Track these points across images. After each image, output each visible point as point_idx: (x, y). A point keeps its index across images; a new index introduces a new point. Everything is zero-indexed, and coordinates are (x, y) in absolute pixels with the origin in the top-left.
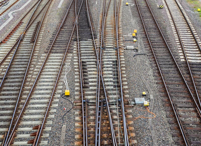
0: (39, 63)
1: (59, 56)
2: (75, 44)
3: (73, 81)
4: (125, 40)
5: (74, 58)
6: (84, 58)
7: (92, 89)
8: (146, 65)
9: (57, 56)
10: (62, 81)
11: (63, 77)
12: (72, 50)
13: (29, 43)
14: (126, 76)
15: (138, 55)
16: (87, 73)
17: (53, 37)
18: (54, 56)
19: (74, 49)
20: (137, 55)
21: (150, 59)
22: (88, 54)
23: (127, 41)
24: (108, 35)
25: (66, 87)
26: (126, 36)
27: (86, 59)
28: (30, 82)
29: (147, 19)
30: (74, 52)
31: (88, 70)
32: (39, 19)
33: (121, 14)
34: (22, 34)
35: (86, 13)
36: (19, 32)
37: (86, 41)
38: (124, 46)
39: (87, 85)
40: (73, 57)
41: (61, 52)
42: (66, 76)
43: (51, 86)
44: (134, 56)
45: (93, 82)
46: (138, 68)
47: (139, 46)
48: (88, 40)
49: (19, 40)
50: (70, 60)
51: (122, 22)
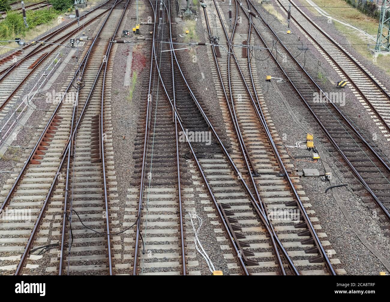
0: (127, 209)
1: (164, 193)
2: (191, 166)
3: (218, 249)
4: (294, 156)
5: (200, 196)
6: (222, 198)
7: (264, 267)
8: (359, 211)
9: (160, 193)
10: (192, 251)
11: (192, 240)
12: (189, 178)
13: (89, 163)
14: (326, 236)
15: (333, 189)
16: (241, 230)
17: (135, 149)
18: (154, 193)
19: (193, 177)
20: (331, 188)
21: (363, 198)
22: (227, 189)
23: (298, 157)
24: (254, 145)
25: (208, 264)
26: (291, 147)
27: (227, 198)
28: (122, 252)
29: (321, 111)
30: (195, 183)
31: (241, 224)
32: (93, 111)
33: (262, 99)
34: (70, 144)
35: (190, 98)
36: (60, 139)
37: (212, 158)
38: (296, 169)
39: (251, 257)
40: (196, 193)
41: (166, 185)
42: (197, 236)
43: (172, 261)
44: (326, 192)
45: (261, 252)
46: (345, 218)
47: (327, 168)
48: (216, 156)
49: (67, 157)
50: (193, 202)
51: (271, 116)
